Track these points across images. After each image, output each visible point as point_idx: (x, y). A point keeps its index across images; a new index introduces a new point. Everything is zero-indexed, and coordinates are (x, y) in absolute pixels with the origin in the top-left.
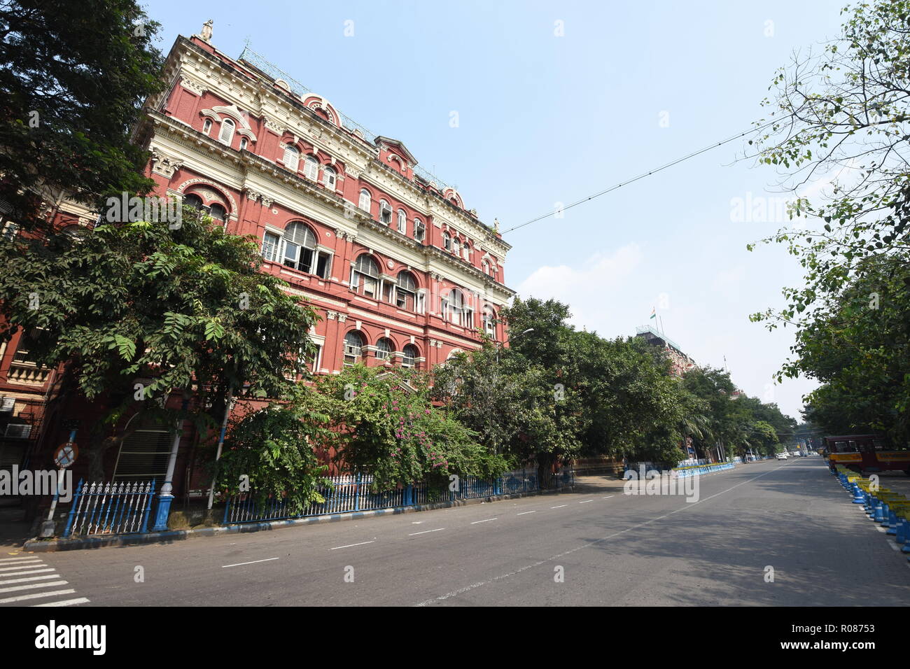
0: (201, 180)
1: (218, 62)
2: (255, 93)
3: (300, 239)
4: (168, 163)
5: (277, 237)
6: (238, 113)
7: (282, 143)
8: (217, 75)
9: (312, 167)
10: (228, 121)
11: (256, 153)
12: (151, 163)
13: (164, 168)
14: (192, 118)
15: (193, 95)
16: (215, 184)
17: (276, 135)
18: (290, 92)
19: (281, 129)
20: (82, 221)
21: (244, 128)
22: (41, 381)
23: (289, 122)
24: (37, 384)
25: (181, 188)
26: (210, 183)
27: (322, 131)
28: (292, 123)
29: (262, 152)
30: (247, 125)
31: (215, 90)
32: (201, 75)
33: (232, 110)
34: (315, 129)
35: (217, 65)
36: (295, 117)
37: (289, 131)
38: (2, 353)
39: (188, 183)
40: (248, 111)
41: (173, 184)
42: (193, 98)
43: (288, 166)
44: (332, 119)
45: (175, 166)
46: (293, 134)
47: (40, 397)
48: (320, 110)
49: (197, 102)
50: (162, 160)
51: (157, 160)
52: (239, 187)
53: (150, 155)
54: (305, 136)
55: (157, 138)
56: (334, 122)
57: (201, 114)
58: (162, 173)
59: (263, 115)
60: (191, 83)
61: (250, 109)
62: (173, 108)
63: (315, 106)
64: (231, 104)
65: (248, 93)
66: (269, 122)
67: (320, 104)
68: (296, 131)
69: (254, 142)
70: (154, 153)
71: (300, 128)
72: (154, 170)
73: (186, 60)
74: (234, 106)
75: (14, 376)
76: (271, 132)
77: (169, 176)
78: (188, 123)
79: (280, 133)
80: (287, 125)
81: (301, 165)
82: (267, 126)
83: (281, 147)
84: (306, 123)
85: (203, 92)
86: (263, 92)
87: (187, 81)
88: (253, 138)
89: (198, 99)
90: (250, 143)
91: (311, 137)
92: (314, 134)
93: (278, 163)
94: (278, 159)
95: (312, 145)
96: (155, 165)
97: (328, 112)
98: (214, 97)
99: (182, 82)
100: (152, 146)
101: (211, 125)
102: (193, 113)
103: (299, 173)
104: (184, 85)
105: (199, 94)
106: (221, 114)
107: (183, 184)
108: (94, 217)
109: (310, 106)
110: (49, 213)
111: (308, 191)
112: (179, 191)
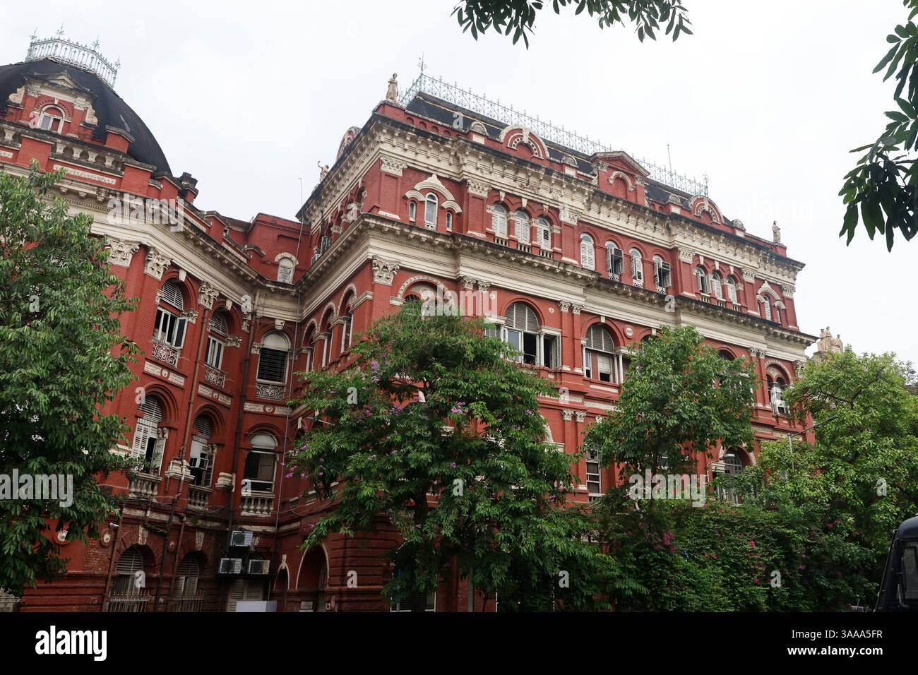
0: (417, 278)
1: (414, 130)
2: (453, 153)
3: (521, 324)
4: (387, 268)
5: (498, 326)
6: (439, 183)
7: (488, 206)
8: (413, 145)
9: (521, 225)
10: (431, 197)
11: (464, 228)
12: (372, 273)
13: (385, 275)
14: (398, 206)
15: (395, 178)
16: (430, 279)
17: (481, 199)
18: (487, 134)
19: (486, 189)
20: (279, 324)
21: (447, 200)
22: (268, 511)
23: (492, 177)
24: (265, 515)
25: (401, 292)
26: (425, 278)
27: (529, 176)
28: (496, 177)
29: (470, 227)
30: (450, 196)
31: (414, 164)
32: (398, 151)
33: (433, 181)
34: (521, 175)
35: (413, 134)
36: (499, 168)
37: (494, 189)
38: (234, 484)
39: (406, 285)
40: (447, 177)
41: (394, 290)
42: (394, 181)
43: (498, 234)
44: (537, 152)
45: (394, 269)
46: (498, 191)
47: (269, 529)
48: (522, 144)
49: (399, 185)
50: (381, 267)
51: (377, 268)
52: (453, 275)
53: (369, 262)
54: (511, 188)
55: (373, 242)
56: (539, 156)
57: (405, 198)
58: (383, 281)
59: (465, 177)
60: (391, 164)
61: (450, 174)
62: (379, 200)
63: (516, 142)
64: (431, 175)
65: (446, 155)
66: (473, 185)
67: (522, 136)
68: (501, 185)
69: (459, 214)
70: (374, 261)
71: (505, 180)
72: (376, 280)
73: (383, 139)
74: (434, 176)
75: (245, 507)
76: (475, 197)
77: (390, 283)
78: (395, 213)
79: (485, 195)
80: (492, 182)
81: (511, 227)
82: (470, 190)
83: (488, 211)
84: (511, 172)
85: (404, 170)
86: (463, 150)
87: (386, 163)
88: (458, 209)
89: (400, 181)
90: (455, 216)
91: (518, 187)
92: (520, 183)
93: (488, 234)
94: (487, 229)
95: (520, 197)
96: (376, 274)
97: (531, 144)
98: (415, 173)
99: (383, 165)
100: (371, 253)
101: (415, 207)
102: (398, 200)
103: (510, 240)
104: (385, 168)
105: (400, 174)
106: (424, 191)
107: (402, 288)
108: (290, 317)
109: (511, 145)
110: (250, 322)
111: (525, 262)
112: (399, 297)
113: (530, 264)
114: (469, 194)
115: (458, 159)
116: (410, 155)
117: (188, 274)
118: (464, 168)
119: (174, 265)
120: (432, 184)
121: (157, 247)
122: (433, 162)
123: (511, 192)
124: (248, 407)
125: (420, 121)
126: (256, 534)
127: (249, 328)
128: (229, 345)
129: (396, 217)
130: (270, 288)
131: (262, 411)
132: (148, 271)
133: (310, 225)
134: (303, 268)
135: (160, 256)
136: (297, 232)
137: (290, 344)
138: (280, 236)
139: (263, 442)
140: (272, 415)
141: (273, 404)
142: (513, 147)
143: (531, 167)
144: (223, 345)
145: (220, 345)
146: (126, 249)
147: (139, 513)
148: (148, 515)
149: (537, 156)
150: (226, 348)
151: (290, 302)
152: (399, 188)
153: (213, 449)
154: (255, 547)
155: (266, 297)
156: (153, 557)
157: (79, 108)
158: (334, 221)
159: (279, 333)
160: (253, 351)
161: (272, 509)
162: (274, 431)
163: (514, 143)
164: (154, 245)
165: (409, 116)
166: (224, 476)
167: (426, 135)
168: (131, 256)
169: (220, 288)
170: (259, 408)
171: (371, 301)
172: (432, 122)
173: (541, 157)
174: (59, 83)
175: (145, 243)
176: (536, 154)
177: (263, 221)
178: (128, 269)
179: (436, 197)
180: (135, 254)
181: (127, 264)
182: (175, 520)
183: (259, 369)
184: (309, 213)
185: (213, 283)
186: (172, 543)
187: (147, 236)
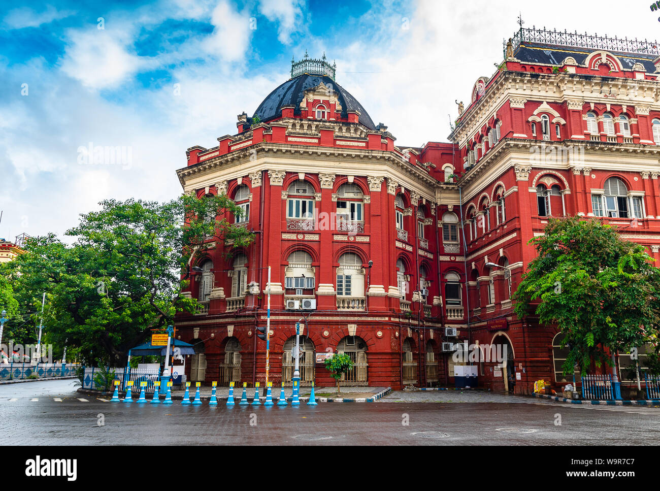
0: (543, 172)
1: (529, 75)
2: (555, 84)
3: (615, 192)
4: (524, 170)
5: (599, 196)
6: (548, 107)
7: (583, 115)
8: (529, 85)
9: (608, 123)
10: (545, 117)
11: (569, 134)
12: (515, 174)
13: (523, 174)
14: (524, 128)
15: (520, 110)
16: (551, 172)
17: (578, 112)
18: (577, 64)
19: (581, 104)
20: (450, 207)
21: (555, 117)
22: (461, 316)
23: (585, 94)
24: (460, 318)
25: (534, 183)
26: (548, 171)
27: (611, 88)
28: (587, 94)
29: (573, 132)
30: (556, 114)
31: (531, 98)
32: (520, 91)
33: (544, 107)
34: (605, 88)
35: (529, 78)
36: (588, 87)
37: (586, 102)
38: (442, 302)
39: (536, 178)
40: (553, 101)
41: (529, 183)
42: (520, 112)
43: (592, 134)
44: (613, 67)
45: (528, 170)
46: (589, 103)
47: (465, 326)
48: (601, 65)
49: (524, 114)
50: (521, 170)
51: (518, 171)
52: (565, 166)
53: (512, 168)
54: (599, 99)
55: (513, 155)
56: (615, 70)
57: (528, 122)
58: (523, 179)
59: (566, 99)
60: (517, 101)
61: (555, 98)
62: (512, 127)
63: (597, 64)
64: (542, 102)
65: (551, 87)
66: (571, 103)
67: (601, 58)
68: (591, 99)
69: (564, 125)
70: (516, 167)
71: (593, 94)
72: (518, 179)
73: (510, 86)
74: (545, 103)
75: (449, 314)
76: (574, 111)
77: (527, 179)
78: (523, 133)
79: (580, 108)
80: (584, 98)
81: (600, 126)
82: (570, 107)
83: (584, 119)
84: (598, 88)
85: (525, 104)
86: (562, 81)
87: (513, 101)
88: (563, 122)
89: (523, 111)
90: (561, 127)
91: (603, 97)
92: (604, 94)
93: (586, 135)
94: (585, 131)
95: (605, 104)
96: (518, 175)
97: (609, 62)
98: (532, 104)
99: (512, 103)
100: (513, 162)
101: (535, 126)
102: (524, 124)
103: (602, 135)
104: (512, 105)
105: (522, 106)
106: (539, 115)
107: (535, 180)
108: (456, 203)
109: (594, 67)
110: (435, 209)
111: (614, 149)
112: (533, 186)
113: (617, 150)
114: (569, 111)
115: (559, 87)
116: (528, 92)
117: (405, 188)
118: (564, 93)
119: (399, 186)
120: (544, 108)
121: (392, 178)
122: (543, 93)
123: (598, 102)
124: (442, 258)
125: (530, 66)
126: (458, 329)
127: (435, 213)
128: (426, 224)
129: (525, 136)
130: (443, 187)
131: (449, 260)
132: (389, 192)
133: (458, 143)
134: (458, 171)
135: (393, 182)
136: (451, 149)
137: (458, 219)
138: (442, 154)
139: (452, 277)
140: (454, 261)
141: (455, 255)
142: (596, 69)
143: (611, 81)
144: (423, 224)
145: (422, 225)
146: (378, 182)
147: (407, 321)
148: (410, 322)
149: (614, 70)
150: (425, 226)
151: (454, 193)
152: (524, 117)
153: (428, 284)
154: (458, 336)
155: (441, 193)
156: (415, 343)
157: (332, 103)
158: (477, 141)
159: (451, 213)
160: (439, 226)
161: (463, 315)
162: (457, 271)
163: (596, 65)
164: (390, 177)
165: (523, 65)
166: (436, 298)
167: (537, 76)
168: (381, 185)
169: (420, 193)
170: (447, 258)
171: (517, 193)
172: (538, 66)
173: (617, 71)
174: (321, 90)
175: (386, 176)
176: (613, 69)
177: (432, 146)
178: (381, 192)
179: (548, 117)
180: (382, 183)
181: (379, 190)
182: (421, 323)
183: (444, 236)
184: (456, 136)
185: (417, 191)
186: (421, 336)
187: (386, 172)
